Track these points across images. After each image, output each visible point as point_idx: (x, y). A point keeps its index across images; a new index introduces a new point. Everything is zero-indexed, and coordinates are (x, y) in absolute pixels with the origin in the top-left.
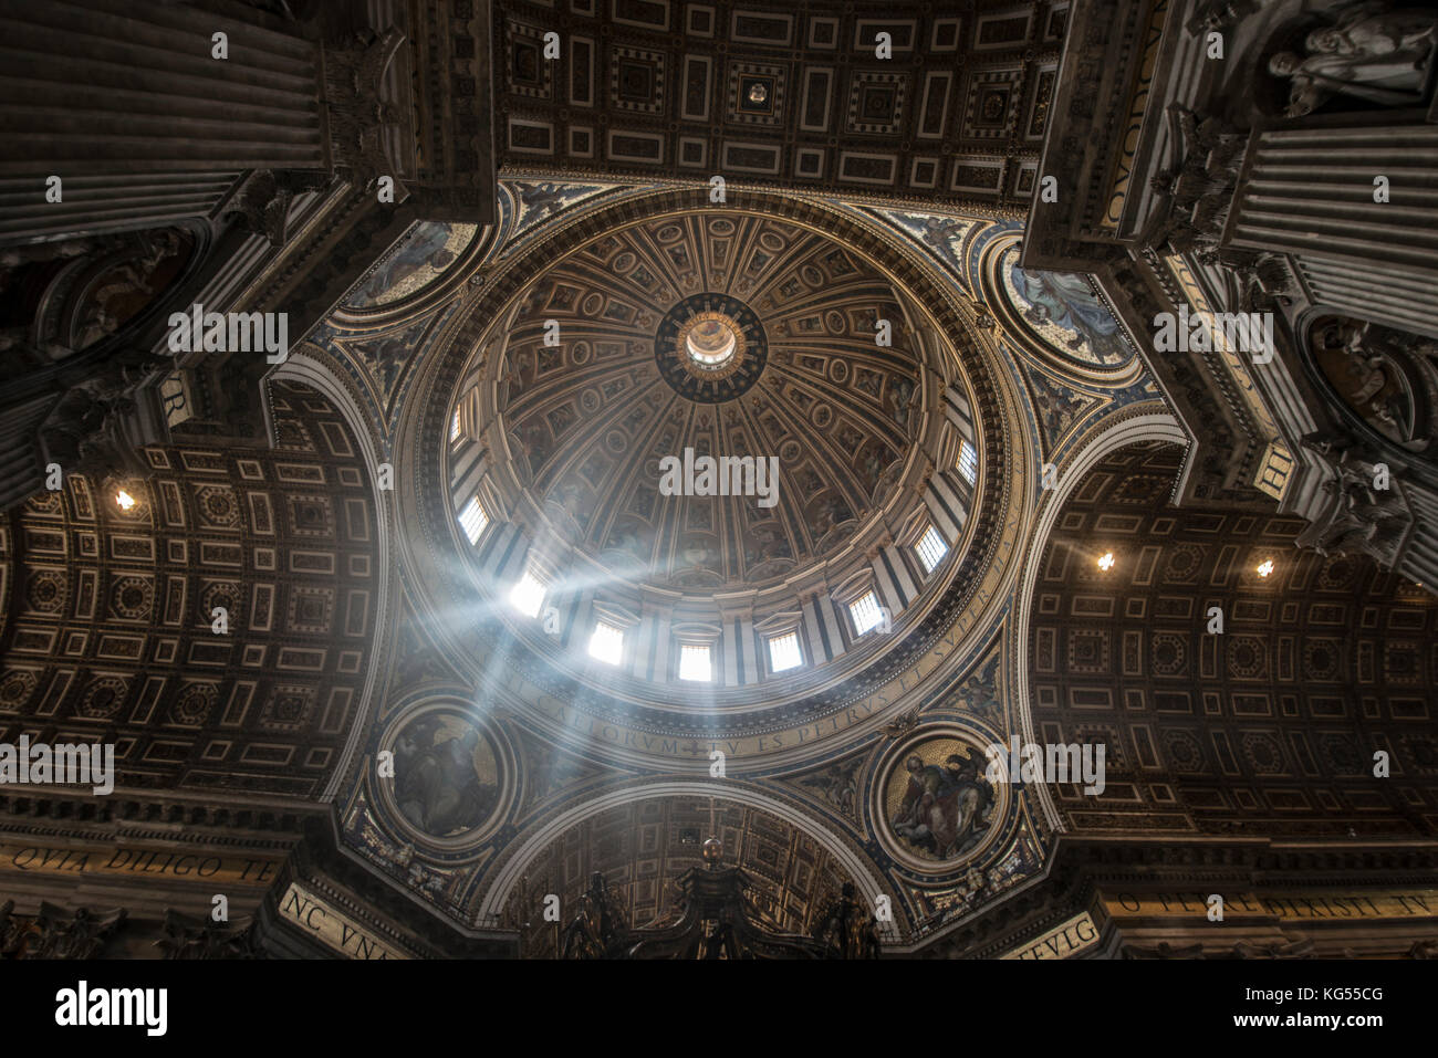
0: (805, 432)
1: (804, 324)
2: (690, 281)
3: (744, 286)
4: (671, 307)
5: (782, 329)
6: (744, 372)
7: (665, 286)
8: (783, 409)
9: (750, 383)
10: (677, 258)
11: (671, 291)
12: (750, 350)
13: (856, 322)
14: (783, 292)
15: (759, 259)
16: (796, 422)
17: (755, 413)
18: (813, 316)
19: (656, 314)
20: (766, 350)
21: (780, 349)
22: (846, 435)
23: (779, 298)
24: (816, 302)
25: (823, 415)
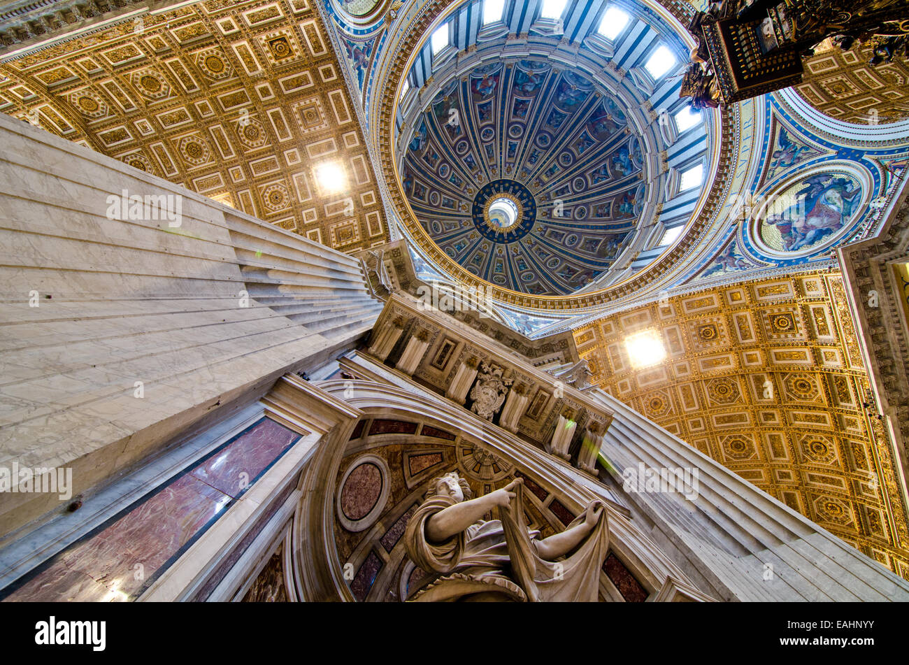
0: (575, 226)
1: (549, 174)
2: (480, 178)
3: (509, 171)
4: (474, 197)
5: (537, 184)
6: (526, 218)
7: (468, 184)
8: (557, 224)
9: (532, 222)
10: (470, 165)
11: (472, 187)
12: (525, 205)
13: (577, 150)
14: (531, 163)
15: (512, 148)
16: (567, 225)
17: (542, 235)
18: (552, 166)
19: (469, 202)
20: (533, 200)
21: (540, 195)
22: (600, 211)
23: (529, 166)
24: (551, 155)
25: (581, 213)
